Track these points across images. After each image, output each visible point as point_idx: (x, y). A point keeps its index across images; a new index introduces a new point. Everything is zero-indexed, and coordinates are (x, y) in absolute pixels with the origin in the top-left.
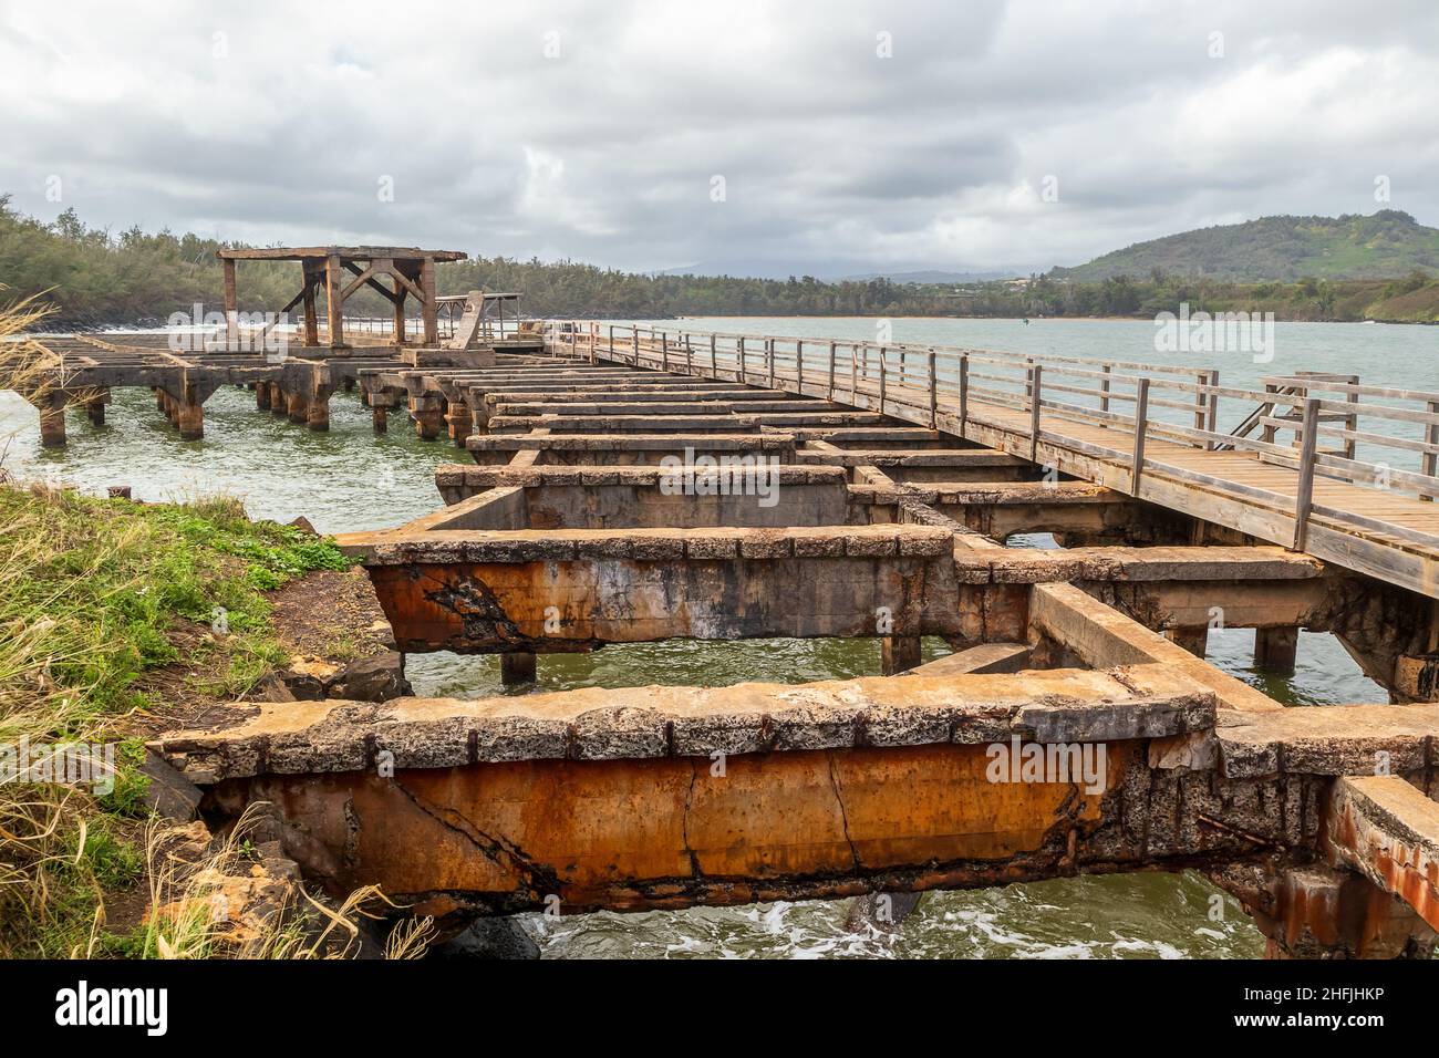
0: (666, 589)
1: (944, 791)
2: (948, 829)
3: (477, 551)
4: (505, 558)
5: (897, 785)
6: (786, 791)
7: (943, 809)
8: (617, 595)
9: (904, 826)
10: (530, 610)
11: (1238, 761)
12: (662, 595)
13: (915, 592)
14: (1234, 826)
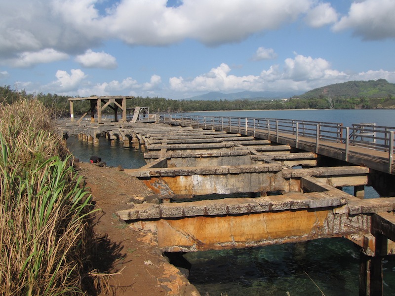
0: (211, 182)
1: (289, 220)
2: (290, 229)
3: (164, 173)
4: (170, 174)
5: (278, 219)
6: (254, 222)
7: (289, 224)
8: (198, 183)
9: (280, 229)
10: (177, 187)
11: (353, 210)
12: (209, 183)
13: (272, 180)
14: (352, 226)
